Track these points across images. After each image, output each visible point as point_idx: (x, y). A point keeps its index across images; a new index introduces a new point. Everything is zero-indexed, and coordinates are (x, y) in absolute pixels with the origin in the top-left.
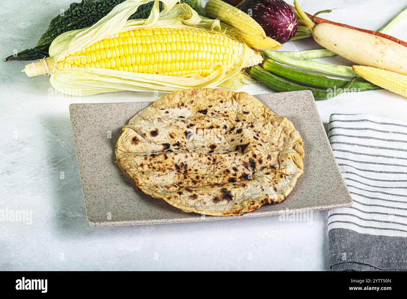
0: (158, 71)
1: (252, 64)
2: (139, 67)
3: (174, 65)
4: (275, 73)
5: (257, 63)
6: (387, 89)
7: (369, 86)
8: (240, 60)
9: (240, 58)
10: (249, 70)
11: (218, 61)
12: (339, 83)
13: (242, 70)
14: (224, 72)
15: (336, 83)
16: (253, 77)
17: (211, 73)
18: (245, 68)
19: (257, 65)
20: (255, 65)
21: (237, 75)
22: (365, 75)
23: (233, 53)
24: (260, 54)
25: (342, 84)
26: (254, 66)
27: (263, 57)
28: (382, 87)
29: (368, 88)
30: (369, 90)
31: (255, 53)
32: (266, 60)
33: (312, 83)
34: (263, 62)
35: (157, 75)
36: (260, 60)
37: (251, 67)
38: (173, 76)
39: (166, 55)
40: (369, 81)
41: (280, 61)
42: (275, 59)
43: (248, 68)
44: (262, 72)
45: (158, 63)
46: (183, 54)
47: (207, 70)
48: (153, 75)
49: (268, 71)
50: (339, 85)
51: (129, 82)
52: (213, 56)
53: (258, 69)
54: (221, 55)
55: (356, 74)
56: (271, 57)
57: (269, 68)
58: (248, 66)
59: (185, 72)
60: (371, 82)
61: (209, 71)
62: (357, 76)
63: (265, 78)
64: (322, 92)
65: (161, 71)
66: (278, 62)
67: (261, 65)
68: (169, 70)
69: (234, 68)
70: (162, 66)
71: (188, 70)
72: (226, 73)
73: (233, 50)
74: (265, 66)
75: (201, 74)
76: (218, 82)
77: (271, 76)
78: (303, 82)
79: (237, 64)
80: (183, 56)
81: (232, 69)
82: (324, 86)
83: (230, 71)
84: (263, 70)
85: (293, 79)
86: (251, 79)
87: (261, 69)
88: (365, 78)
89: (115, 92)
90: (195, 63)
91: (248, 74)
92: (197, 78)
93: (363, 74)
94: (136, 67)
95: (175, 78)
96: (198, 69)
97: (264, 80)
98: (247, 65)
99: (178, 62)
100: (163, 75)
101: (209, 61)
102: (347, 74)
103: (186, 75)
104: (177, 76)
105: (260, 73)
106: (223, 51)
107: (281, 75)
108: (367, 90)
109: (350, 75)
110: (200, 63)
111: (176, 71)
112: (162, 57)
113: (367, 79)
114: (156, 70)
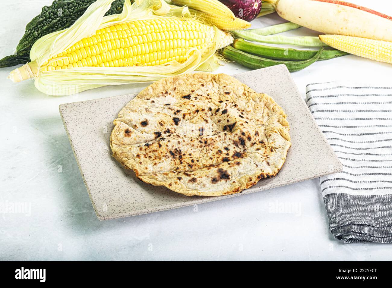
0: (138, 63)
1: (224, 45)
2: (119, 61)
3: (152, 55)
4: (246, 51)
5: (229, 44)
6: (354, 54)
7: (337, 54)
8: (213, 42)
9: (213, 41)
10: (222, 51)
11: (192, 46)
12: (309, 53)
13: (216, 52)
14: (200, 57)
15: (306, 54)
16: (227, 58)
17: (187, 58)
18: (218, 50)
19: (228, 46)
20: (227, 45)
21: (212, 57)
22: (332, 43)
23: (206, 37)
24: (230, 35)
25: (312, 54)
26: (226, 47)
27: (233, 37)
28: (349, 53)
29: (336, 55)
30: (337, 56)
31: (226, 35)
32: (236, 40)
33: (283, 57)
34: (234, 42)
35: (138, 67)
36: (231, 40)
37: (223, 49)
38: (152, 65)
39: (143, 47)
40: (336, 48)
41: (250, 40)
42: (245, 38)
43: (220, 50)
44: (234, 52)
45: (137, 55)
46: (160, 44)
47: (183, 56)
48: (133, 67)
49: (240, 50)
50: (309, 55)
51: (111, 76)
52: (187, 42)
53: (230, 49)
54: (195, 41)
55: (323, 43)
56: (240, 36)
57: (240, 47)
58: (221, 48)
59: (162, 61)
60: (338, 49)
61: (185, 57)
62: (324, 45)
63: (239, 57)
64: (295, 64)
65: (140, 63)
66: (247, 40)
67: (232, 45)
68: (148, 60)
69: (208, 51)
70: (141, 58)
71: (165, 58)
72: (202, 56)
73: (205, 34)
74: (236, 45)
75: (178, 61)
76: (195, 66)
77: (244, 55)
78: (275, 56)
79: (211, 47)
80: (159, 46)
81: (206, 52)
82: (295, 58)
83: (204, 54)
84: (235, 49)
85: (264, 55)
86: (225, 59)
87: (233, 48)
88: (332, 46)
89: (98, 88)
90: (172, 51)
91: (221, 56)
92: (175, 65)
93: (330, 42)
94: (117, 61)
95: (155, 67)
96: (175, 57)
97: (238, 59)
98: (220, 46)
99: (156, 52)
100: (143, 66)
101: (184, 47)
102: (315, 44)
103: (164, 63)
104: (156, 65)
105: (233, 53)
106: (197, 37)
107: (252, 52)
108: (335, 57)
109: (317, 45)
110: (176, 51)
111: (154, 61)
112: (140, 49)
113: (334, 47)
114: (136, 62)
